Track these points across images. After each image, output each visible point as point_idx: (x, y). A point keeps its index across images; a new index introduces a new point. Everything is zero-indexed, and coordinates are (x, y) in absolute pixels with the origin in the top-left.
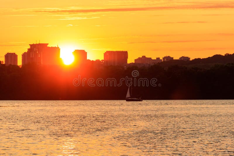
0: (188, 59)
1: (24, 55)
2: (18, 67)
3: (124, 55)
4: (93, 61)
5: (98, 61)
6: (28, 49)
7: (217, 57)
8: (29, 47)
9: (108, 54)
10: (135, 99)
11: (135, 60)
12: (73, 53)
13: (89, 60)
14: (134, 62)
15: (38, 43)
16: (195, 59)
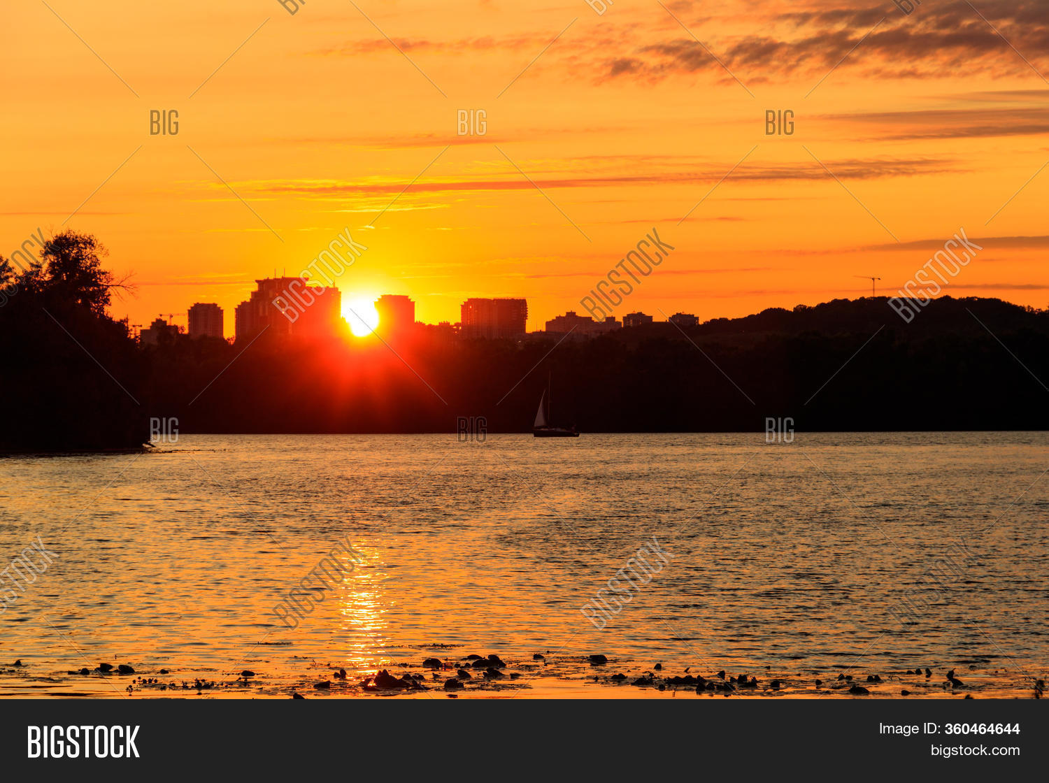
0: (692, 319)
1: (242, 311)
2: (225, 342)
3: (517, 308)
4: (430, 326)
5: (445, 327)
6: (253, 293)
7: (773, 316)
8: (255, 288)
9: (471, 306)
10: (559, 430)
11: (548, 323)
12: (375, 303)
13: (421, 324)
14: (544, 329)
15: (279, 276)
16: (713, 321)
